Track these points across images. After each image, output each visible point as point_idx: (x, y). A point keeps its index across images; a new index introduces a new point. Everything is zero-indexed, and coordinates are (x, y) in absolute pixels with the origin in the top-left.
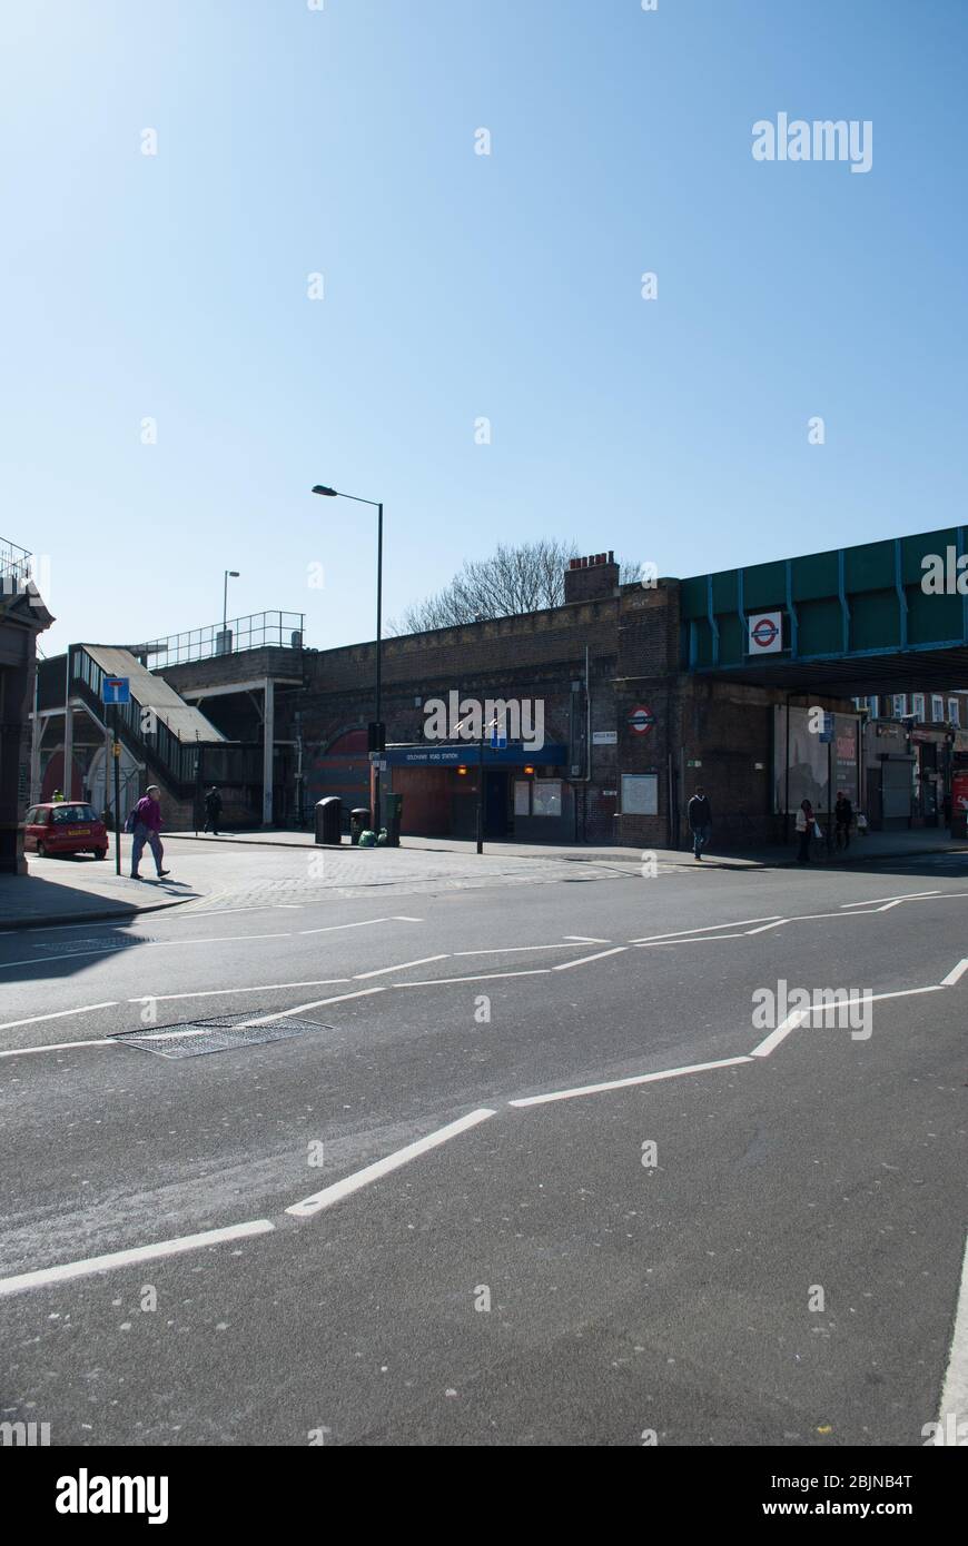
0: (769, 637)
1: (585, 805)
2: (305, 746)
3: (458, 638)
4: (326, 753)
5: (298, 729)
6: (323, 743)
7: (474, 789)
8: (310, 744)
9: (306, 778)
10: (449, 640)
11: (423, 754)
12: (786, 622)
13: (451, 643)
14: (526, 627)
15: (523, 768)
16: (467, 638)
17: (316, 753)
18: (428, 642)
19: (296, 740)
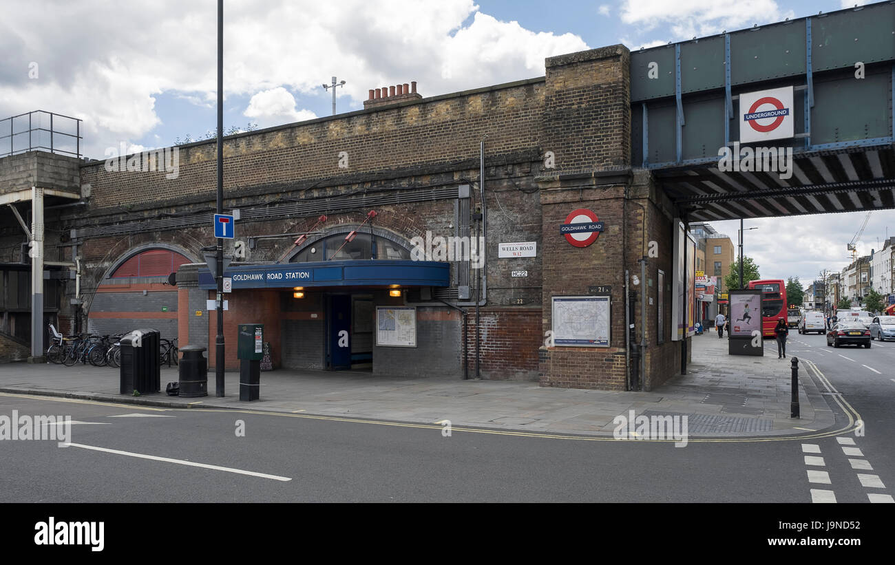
0: (774, 120)
1: (478, 335)
2: (84, 268)
3: (291, 139)
4: (112, 275)
5: (74, 248)
6: (106, 264)
7: (314, 316)
8: (90, 266)
9: (85, 305)
10: (279, 141)
11: (256, 273)
12: (799, 98)
13: (281, 145)
14: (389, 123)
15: (389, 289)
16: (303, 138)
17: (99, 274)
18: (249, 144)
19: (70, 261)
